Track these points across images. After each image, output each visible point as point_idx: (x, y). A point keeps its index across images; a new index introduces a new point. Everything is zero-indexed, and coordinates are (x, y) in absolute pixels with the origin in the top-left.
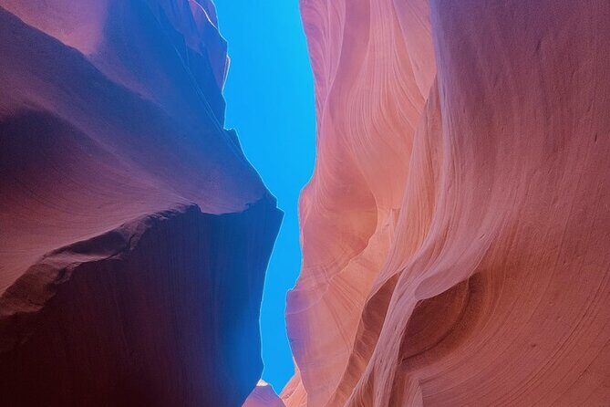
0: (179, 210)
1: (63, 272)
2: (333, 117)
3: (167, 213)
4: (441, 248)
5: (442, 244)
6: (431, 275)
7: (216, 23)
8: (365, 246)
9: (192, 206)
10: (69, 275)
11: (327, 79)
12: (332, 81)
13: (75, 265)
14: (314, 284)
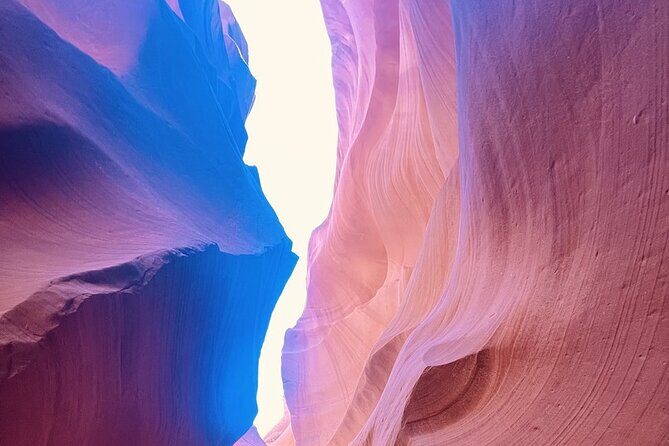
0: (200, 249)
1: (70, 303)
2: (353, 168)
3: (186, 251)
4: (452, 316)
5: (453, 312)
6: (439, 342)
7: (247, 60)
8: (371, 297)
9: (211, 245)
10: (77, 306)
11: (351, 133)
12: (356, 135)
13: (85, 297)
14: (315, 325)
